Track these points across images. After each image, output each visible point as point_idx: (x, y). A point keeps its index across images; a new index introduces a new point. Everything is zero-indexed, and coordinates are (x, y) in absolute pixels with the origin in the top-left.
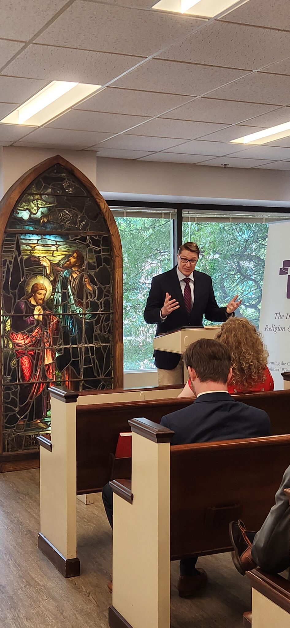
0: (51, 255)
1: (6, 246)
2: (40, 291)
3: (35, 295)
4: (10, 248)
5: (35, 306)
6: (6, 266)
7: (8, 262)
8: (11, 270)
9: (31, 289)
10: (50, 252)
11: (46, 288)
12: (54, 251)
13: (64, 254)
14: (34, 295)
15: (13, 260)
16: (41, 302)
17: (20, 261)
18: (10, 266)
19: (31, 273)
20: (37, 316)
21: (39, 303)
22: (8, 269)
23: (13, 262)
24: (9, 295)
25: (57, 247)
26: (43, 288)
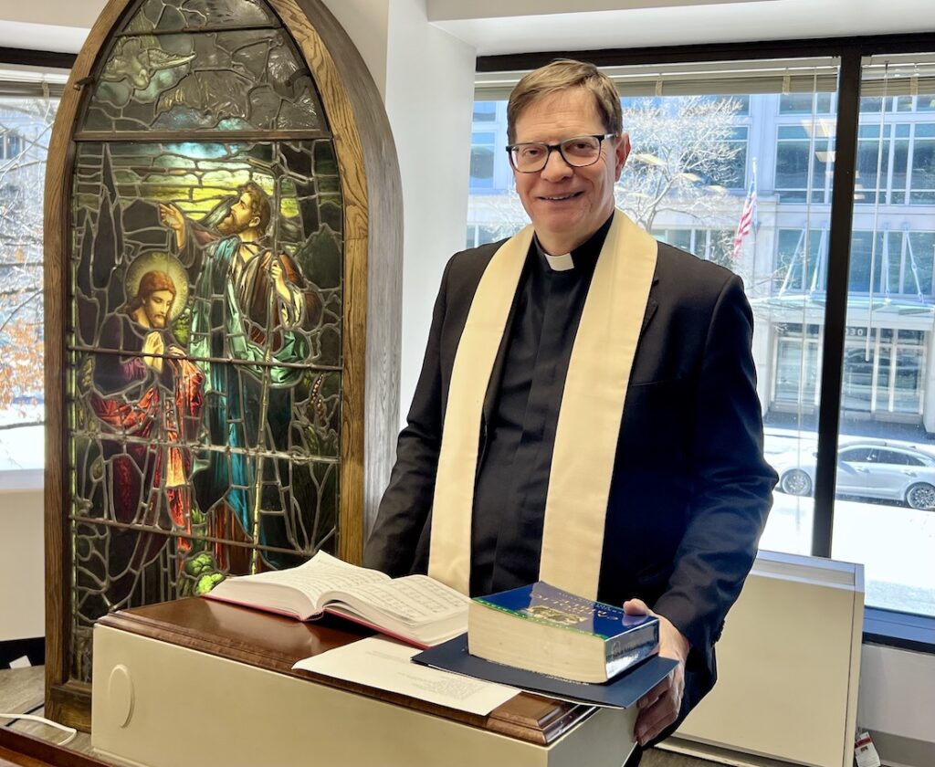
0: (187, 197)
1: (83, 176)
2: (160, 294)
3: (148, 302)
4: (93, 180)
5: (144, 332)
6: (84, 227)
7: (88, 216)
8: (95, 235)
9: (137, 287)
10: (181, 190)
11: (173, 287)
12: (192, 187)
13: (219, 197)
14: (144, 302)
15: (98, 211)
16: (161, 321)
17: (114, 213)
18: (92, 225)
19: (139, 245)
20: (151, 358)
21: (156, 325)
22: (89, 233)
23: (99, 215)
24: (89, 299)
25: (200, 178)
26: (166, 287)
